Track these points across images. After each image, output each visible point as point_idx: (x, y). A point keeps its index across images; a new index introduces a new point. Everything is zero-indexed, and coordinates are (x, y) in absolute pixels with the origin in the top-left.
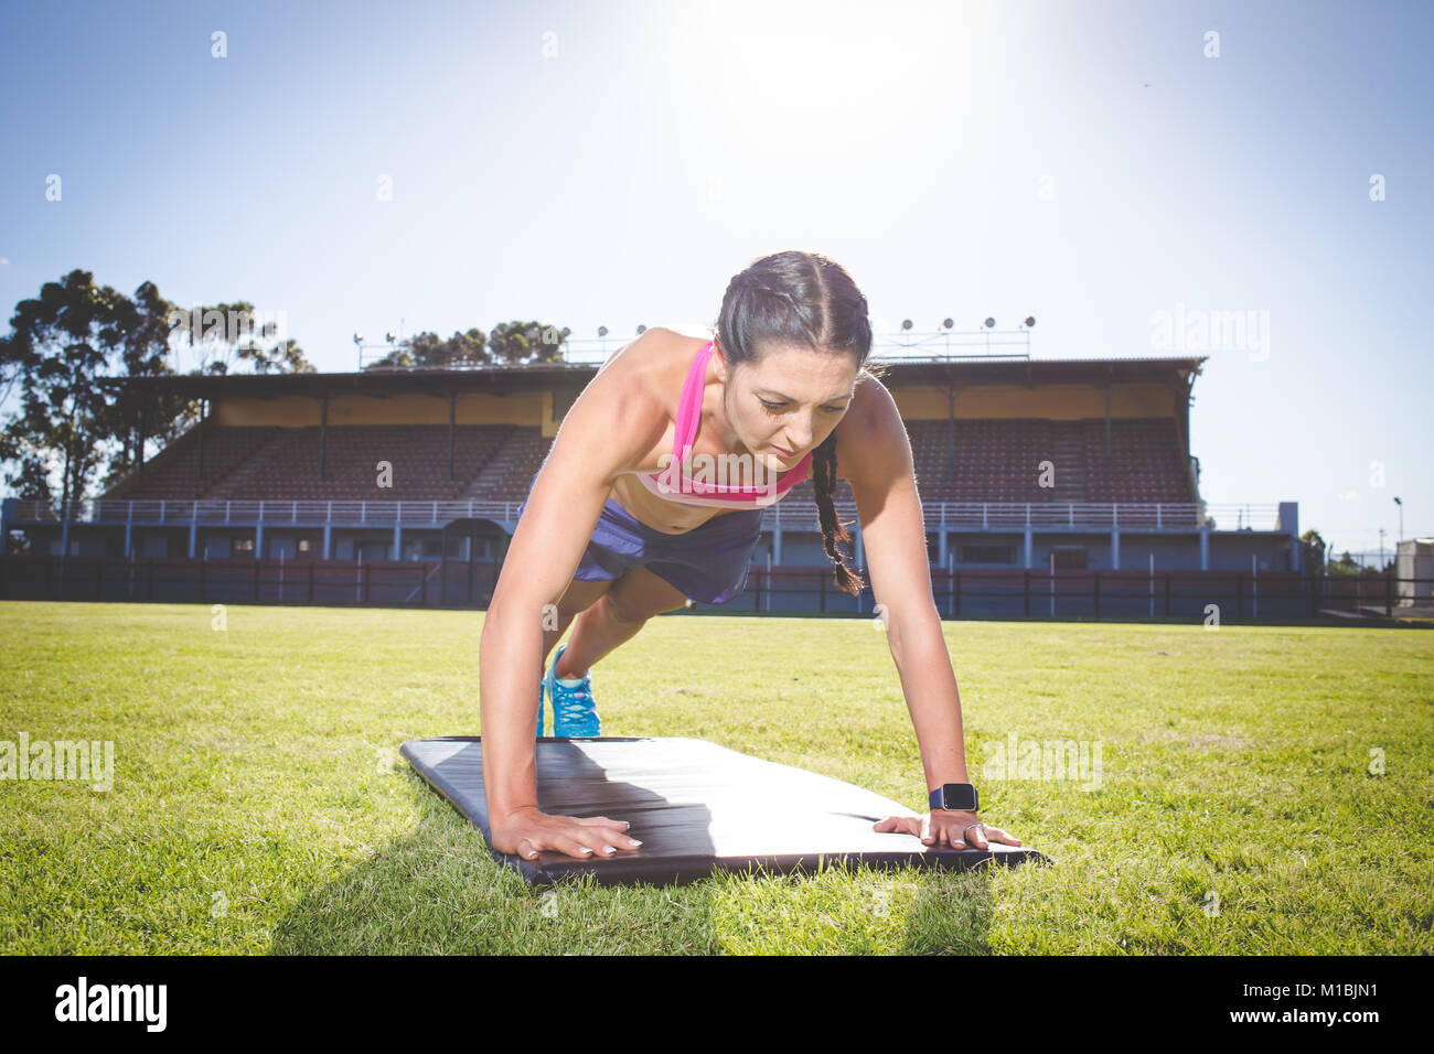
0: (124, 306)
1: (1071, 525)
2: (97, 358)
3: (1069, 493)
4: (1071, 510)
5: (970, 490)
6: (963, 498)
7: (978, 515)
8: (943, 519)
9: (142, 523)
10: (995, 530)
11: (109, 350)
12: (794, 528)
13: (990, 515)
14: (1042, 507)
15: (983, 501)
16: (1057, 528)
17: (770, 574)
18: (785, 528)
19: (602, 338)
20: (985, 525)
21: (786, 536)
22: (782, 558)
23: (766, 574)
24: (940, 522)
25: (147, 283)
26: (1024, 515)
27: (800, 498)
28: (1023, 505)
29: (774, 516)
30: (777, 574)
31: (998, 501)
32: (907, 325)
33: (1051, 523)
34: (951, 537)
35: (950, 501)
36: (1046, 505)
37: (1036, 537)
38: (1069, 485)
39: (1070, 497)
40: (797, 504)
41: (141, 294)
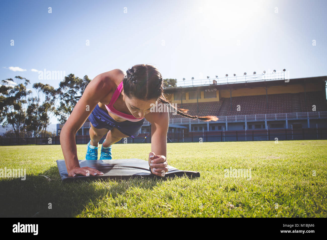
0: (81, 81)
1: (297, 118)
2: (75, 93)
3: (296, 110)
4: (297, 114)
5: (272, 111)
6: (271, 113)
7: (274, 117)
8: (266, 118)
9: (86, 128)
10: (278, 120)
11: (77, 90)
12: (230, 122)
13: (277, 116)
14: (290, 114)
15: (275, 113)
16: (294, 119)
17: (224, 132)
18: (228, 122)
19: (184, 81)
20: (276, 119)
21: (229, 124)
22: (228, 129)
23: (223, 132)
24: (265, 119)
25: (86, 75)
26: (285, 116)
27: (232, 115)
28: (285, 114)
29: (226, 119)
30: (226, 132)
31: (279, 113)
32: (255, 73)
33: (292, 117)
34: (268, 122)
35: (267, 114)
36: (291, 113)
37: (288, 121)
38: (296, 108)
39: (297, 111)
40: (231, 116)
41: (84, 78)
